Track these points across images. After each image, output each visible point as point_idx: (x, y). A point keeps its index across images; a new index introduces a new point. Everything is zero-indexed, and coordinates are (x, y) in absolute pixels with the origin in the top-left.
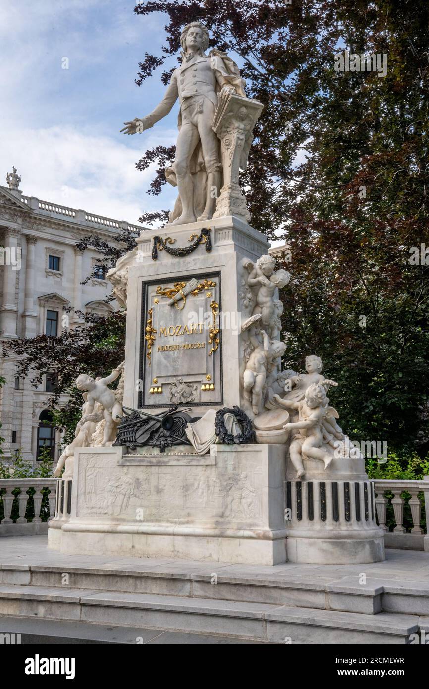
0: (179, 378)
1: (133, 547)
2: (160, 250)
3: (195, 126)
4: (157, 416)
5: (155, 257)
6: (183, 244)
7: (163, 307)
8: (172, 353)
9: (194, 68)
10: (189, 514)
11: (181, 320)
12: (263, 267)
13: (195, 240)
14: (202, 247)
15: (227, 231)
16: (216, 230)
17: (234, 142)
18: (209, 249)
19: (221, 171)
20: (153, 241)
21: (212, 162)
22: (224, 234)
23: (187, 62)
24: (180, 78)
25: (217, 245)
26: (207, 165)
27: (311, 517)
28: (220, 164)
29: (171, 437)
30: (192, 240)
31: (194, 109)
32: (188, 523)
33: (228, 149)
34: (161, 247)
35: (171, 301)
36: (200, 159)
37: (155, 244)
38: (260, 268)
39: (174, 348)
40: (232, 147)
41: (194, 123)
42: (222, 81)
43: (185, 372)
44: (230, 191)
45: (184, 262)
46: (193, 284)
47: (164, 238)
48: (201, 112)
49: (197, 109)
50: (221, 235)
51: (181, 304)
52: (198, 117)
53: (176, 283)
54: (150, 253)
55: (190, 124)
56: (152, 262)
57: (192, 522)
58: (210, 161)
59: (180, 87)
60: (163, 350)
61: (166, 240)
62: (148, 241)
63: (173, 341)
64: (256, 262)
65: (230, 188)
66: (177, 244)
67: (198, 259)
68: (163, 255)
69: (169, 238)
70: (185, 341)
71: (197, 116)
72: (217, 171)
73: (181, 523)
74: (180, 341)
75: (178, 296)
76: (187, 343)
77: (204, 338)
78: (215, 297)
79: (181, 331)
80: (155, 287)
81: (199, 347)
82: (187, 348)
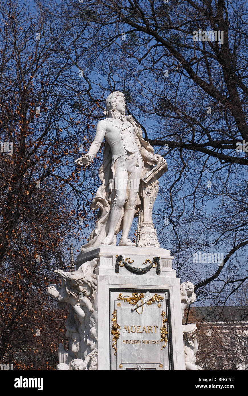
0: (140, 365)
2: (122, 267)
5: (117, 271)
6: (138, 265)
7: (126, 310)
8: (134, 345)
11: (140, 322)
13: (148, 264)
14: (153, 270)
15: (168, 261)
16: (162, 259)
18: (158, 273)
22: (167, 263)
25: (163, 270)
30: (146, 263)
31: (132, 162)
33: (149, 196)
34: (122, 264)
35: (135, 307)
37: (117, 261)
39: (135, 342)
43: (145, 360)
46: (148, 296)
47: (125, 257)
48: (137, 166)
50: (164, 262)
51: (139, 310)
53: (134, 293)
56: (115, 274)
59: (123, 143)
60: (127, 342)
61: (126, 259)
62: (110, 257)
63: (134, 337)
66: (134, 263)
67: (153, 278)
68: (123, 270)
69: (128, 259)
70: (144, 338)
74: (140, 337)
75: (139, 303)
76: (145, 339)
77: (158, 337)
78: (164, 308)
79: (141, 330)
80: (118, 294)
81: (155, 343)
82: (145, 343)
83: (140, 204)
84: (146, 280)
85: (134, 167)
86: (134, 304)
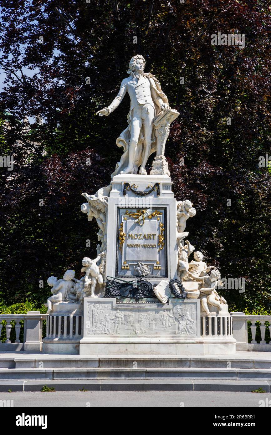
0: (141, 262)
1: (126, 350)
2: (128, 190)
3: (143, 119)
4: (131, 281)
5: (124, 194)
6: (141, 189)
7: (131, 223)
8: (136, 248)
10: (156, 333)
11: (142, 231)
13: (150, 188)
14: (154, 193)
15: (168, 186)
16: (163, 184)
18: (158, 195)
20: (123, 185)
25: (163, 192)
27: (213, 333)
29: (142, 293)
30: (148, 188)
32: (156, 337)
33: (161, 136)
35: (137, 220)
37: (125, 187)
39: (137, 246)
43: (144, 259)
44: (163, 160)
46: (149, 212)
47: (131, 184)
50: (165, 187)
51: (142, 222)
53: (138, 210)
57: (159, 337)
60: (130, 246)
62: (120, 184)
63: (136, 242)
66: (138, 188)
67: (153, 199)
68: (129, 193)
69: (134, 185)
70: (144, 242)
73: (152, 337)
74: (142, 242)
75: (141, 218)
76: (145, 244)
77: (155, 242)
78: (162, 221)
79: (142, 237)
80: (124, 211)
81: (153, 247)
82: (145, 247)
83: (155, 142)
86: (136, 218)
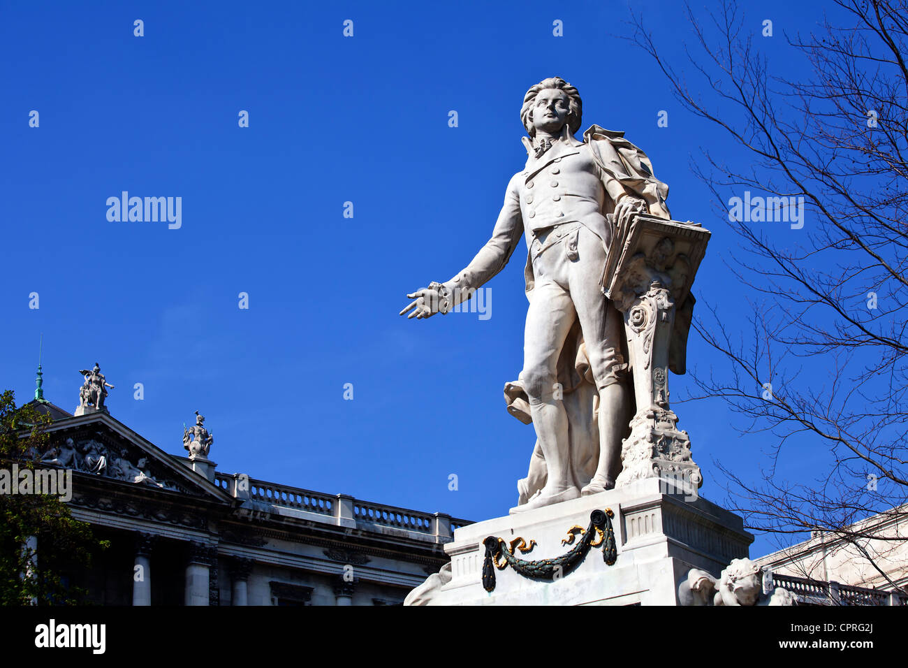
2: (501, 568)
3: (566, 288)
5: (490, 583)
6: (551, 549)
9: (553, 167)
12: (736, 586)
13: (579, 538)
14: (595, 555)
15: (649, 513)
16: (624, 513)
17: (650, 315)
18: (611, 559)
19: (626, 380)
20: (483, 548)
21: (607, 363)
22: (643, 518)
23: (538, 157)
24: (525, 192)
25: (628, 545)
26: (595, 370)
28: (624, 366)
30: (572, 539)
31: (558, 253)
33: (640, 331)
34: (503, 561)
36: (579, 359)
37: (488, 555)
38: (730, 587)
40: (650, 327)
41: (562, 281)
42: (616, 189)
44: (651, 422)
45: (555, 590)
47: (508, 539)
48: (575, 258)
49: (566, 251)
50: (635, 523)
52: (568, 268)
54: (478, 575)
55: (554, 285)
56: (485, 595)
58: (603, 360)
59: (526, 212)
61: (514, 544)
62: (471, 549)
64: (718, 576)
65: (649, 417)
66: (536, 549)
67: (589, 580)
68: (506, 577)
69: (519, 540)
71: (565, 265)
72: (619, 382)
84: (568, 590)
85: (566, 264)
